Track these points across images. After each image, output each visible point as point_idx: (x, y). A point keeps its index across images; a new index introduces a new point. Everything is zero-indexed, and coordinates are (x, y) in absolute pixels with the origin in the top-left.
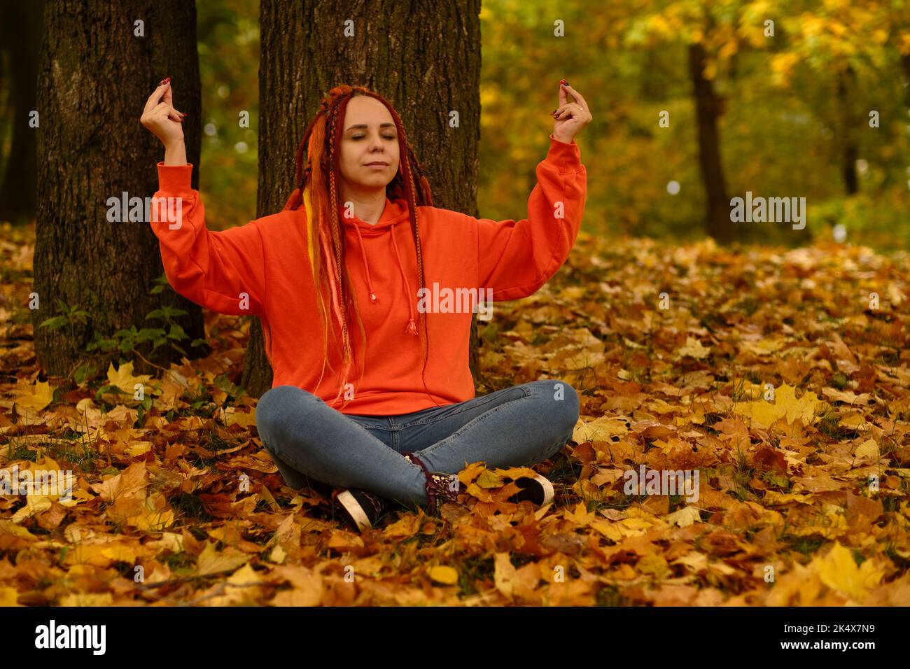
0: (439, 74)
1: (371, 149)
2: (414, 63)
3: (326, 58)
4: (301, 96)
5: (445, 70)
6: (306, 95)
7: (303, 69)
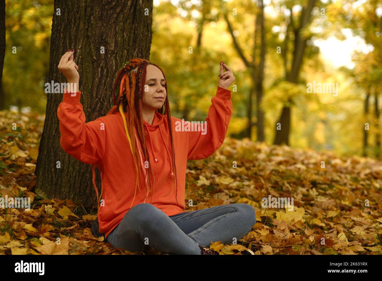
0: (139, 53)
1: (159, 91)
2: (132, 47)
3: (96, 40)
4: (80, 57)
5: (142, 51)
6: (83, 57)
7: (82, 44)
